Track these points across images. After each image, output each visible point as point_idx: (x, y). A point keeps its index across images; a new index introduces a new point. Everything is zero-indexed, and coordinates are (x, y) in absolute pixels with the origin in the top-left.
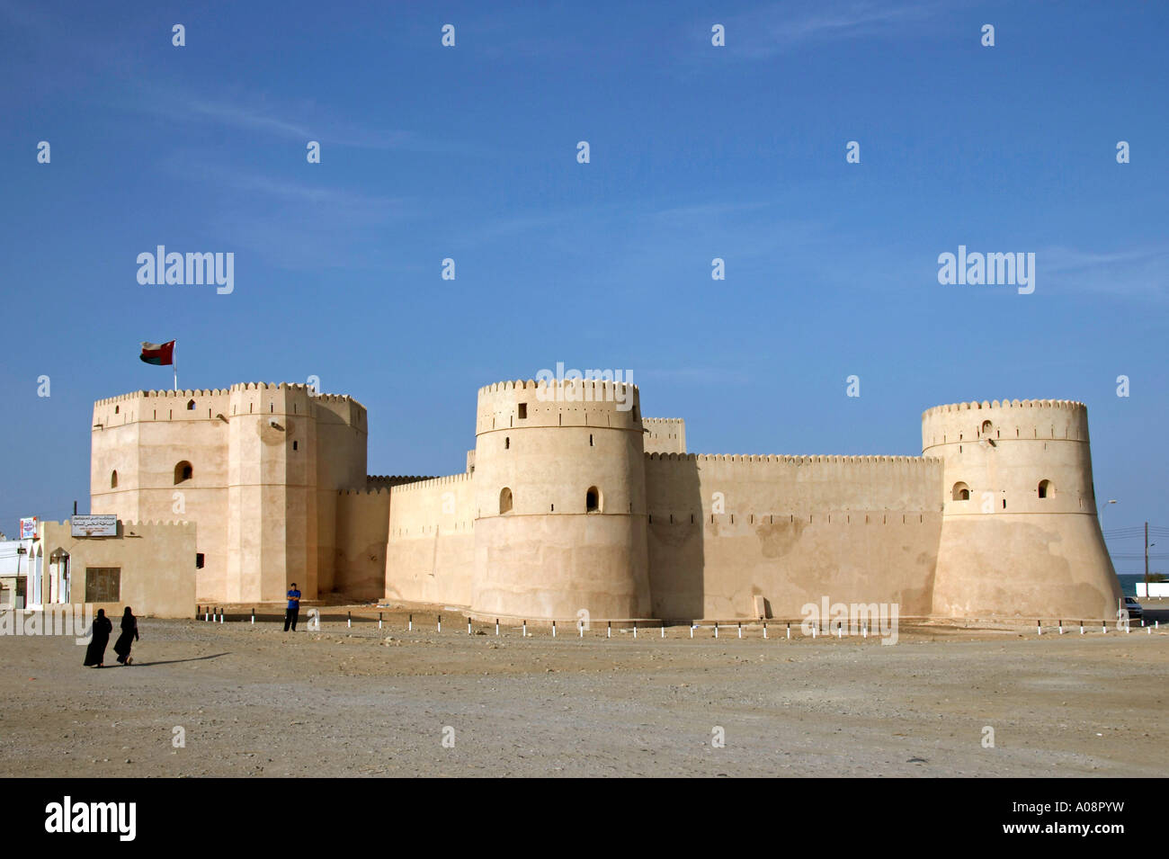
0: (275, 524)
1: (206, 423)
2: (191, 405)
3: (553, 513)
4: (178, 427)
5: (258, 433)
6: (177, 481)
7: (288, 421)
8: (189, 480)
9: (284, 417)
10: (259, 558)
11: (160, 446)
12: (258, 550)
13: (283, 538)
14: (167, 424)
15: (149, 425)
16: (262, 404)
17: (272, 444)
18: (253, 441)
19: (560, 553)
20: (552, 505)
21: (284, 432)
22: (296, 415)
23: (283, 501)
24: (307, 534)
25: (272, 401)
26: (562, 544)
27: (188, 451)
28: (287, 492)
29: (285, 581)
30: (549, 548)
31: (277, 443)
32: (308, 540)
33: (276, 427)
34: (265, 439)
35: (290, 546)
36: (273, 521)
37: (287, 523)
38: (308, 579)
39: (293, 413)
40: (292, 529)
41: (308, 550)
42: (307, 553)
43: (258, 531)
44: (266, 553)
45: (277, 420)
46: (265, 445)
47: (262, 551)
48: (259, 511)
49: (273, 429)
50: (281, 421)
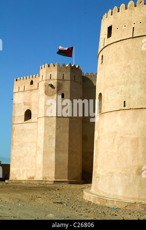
1: (36, 90)
2: (32, 83)
3: (125, 108)
5: (44, 90)
6: (25, 120)
8: (30, 120)
9: (56, 81)
11: (20, 103)
12: (42, 152)
13: (54, 145)
14: (22, 93)
16: (46, 75)
17: (50, 96)
18: (42, 95)
19: (129, 142)
20: (125, 102)
21: (56, 89)
22: (63, 80)
23: (54, 125)
24: (69, 143)
25: (51, 73)
26: (131, 134)
27: (29, 105)
28: (56, 120)
29: (54, 169)
30: (121, 137)
31: (53, 95)
32: (70, 146)
33: (52, 86)
34: (46, 93)
35: (58, 150)
36: (49, 136)
37: (56, 137)
38: (70, 168)
39: (62, 78)
40: (59, 140)
41: (71, 152)
42: (69, 154)
43: (43, 141)
44: (45, 153)
45: (52, 82)
46: (46, 96)
47: (44, 152)
48: (43, 131)
49: (50, 88)
50: (54, 83)
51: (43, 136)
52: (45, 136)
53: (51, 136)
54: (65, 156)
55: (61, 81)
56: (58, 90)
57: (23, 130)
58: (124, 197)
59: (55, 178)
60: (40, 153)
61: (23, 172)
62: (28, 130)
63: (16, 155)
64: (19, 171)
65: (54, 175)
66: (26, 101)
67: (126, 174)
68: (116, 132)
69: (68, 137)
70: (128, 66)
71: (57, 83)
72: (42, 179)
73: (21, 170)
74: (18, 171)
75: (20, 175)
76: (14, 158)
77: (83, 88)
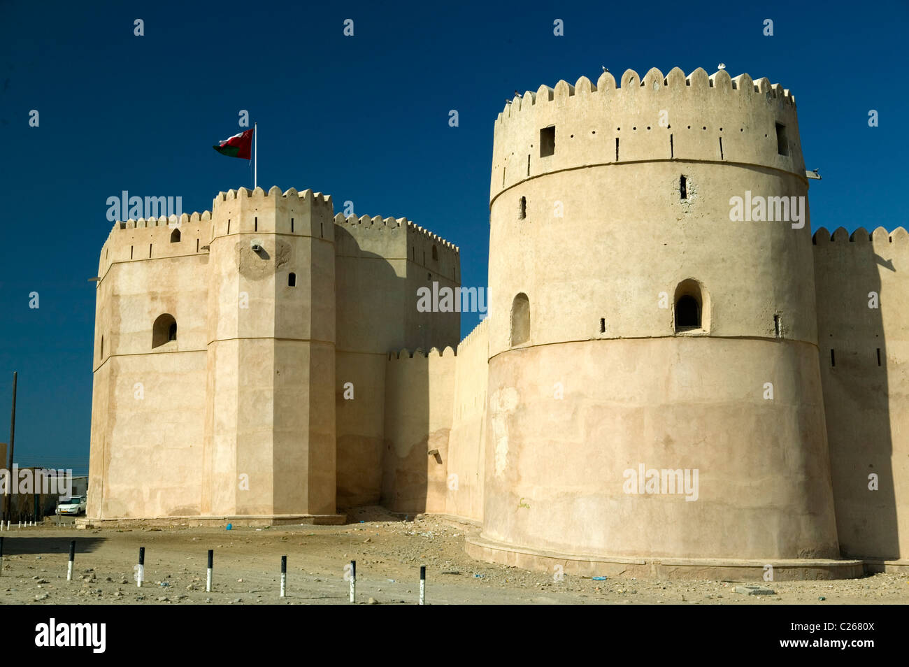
0: (258, 398)
1: (191, 259)
2: (176, 236)
3: (605, 335)
4: (158, 268)
5: (236, 261)
6: (156, 343)
7: (279, 244)
8: (172, 342)
9: (273, 237)
10: (234, 448)
11: (137, 295)
12: (232, 437)
13: (270, 418)
14: (144, 264)
15: (125, 266)
16: (242, 220)
17: (255, 279)
18: (230, 275)
19: (619, 418)
20: (603, 320)
21: (273, 259)
22: (293, 235)
23: (270, 363)
24: (311, 412)
25: (256, 214)
26: (622, 400)
27: (169, 300)
28: (276, 348)
29: (271, 485)
30: (597, 407)
31: (263, 276)
32: (312, 422)
33: (259, 251)
34: (244, 270)
35: (280, 431)
36: (255, 392)
37: (275, 395)
38: (314, 482)
39: (288, 231)
40: (284, 405)
41: (314, 437)
42: (310, 442)
43: (234, 407)
44: (244, 442)
45: (262, 242)
46: (244, 280)
47: (239, 438)
48: (235, 378)
49: (256, 256)
50: (268, 243)
51: (235, 392)
52: (241, 392)
53: (261, 392)
54: (301, 448)
55: (286, 240)
56: (280, 263)
57: (149, 373)
58: (610, 552)
59: (276, 510)
60: (225, 440)
61: (153, 494)
62: (166, 374)
63: (126, 447)
64: (140, 492)
65: (270, 502)
66: (159, 290)
67: (611, 497)
68: (580, 395)
69: (307, 395)
70: (610, 233)
71: (277, 243)
72: (233, 515)
73: (146, 489)
74: (135, 494)
75: (141, 505)
76: (118, 455)
77: (337, 256)
